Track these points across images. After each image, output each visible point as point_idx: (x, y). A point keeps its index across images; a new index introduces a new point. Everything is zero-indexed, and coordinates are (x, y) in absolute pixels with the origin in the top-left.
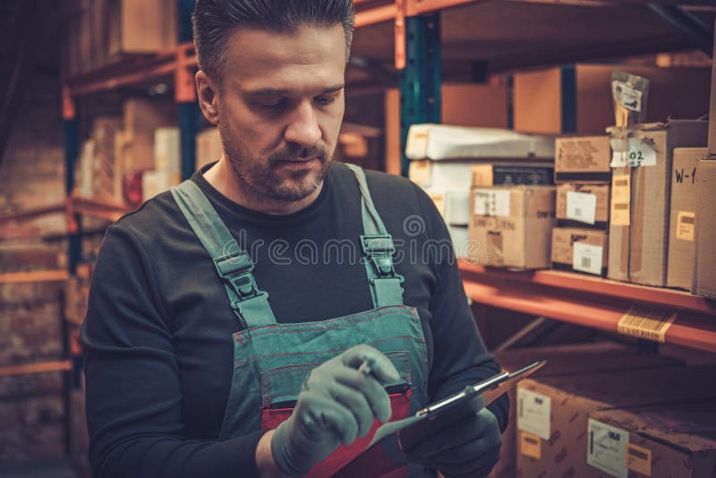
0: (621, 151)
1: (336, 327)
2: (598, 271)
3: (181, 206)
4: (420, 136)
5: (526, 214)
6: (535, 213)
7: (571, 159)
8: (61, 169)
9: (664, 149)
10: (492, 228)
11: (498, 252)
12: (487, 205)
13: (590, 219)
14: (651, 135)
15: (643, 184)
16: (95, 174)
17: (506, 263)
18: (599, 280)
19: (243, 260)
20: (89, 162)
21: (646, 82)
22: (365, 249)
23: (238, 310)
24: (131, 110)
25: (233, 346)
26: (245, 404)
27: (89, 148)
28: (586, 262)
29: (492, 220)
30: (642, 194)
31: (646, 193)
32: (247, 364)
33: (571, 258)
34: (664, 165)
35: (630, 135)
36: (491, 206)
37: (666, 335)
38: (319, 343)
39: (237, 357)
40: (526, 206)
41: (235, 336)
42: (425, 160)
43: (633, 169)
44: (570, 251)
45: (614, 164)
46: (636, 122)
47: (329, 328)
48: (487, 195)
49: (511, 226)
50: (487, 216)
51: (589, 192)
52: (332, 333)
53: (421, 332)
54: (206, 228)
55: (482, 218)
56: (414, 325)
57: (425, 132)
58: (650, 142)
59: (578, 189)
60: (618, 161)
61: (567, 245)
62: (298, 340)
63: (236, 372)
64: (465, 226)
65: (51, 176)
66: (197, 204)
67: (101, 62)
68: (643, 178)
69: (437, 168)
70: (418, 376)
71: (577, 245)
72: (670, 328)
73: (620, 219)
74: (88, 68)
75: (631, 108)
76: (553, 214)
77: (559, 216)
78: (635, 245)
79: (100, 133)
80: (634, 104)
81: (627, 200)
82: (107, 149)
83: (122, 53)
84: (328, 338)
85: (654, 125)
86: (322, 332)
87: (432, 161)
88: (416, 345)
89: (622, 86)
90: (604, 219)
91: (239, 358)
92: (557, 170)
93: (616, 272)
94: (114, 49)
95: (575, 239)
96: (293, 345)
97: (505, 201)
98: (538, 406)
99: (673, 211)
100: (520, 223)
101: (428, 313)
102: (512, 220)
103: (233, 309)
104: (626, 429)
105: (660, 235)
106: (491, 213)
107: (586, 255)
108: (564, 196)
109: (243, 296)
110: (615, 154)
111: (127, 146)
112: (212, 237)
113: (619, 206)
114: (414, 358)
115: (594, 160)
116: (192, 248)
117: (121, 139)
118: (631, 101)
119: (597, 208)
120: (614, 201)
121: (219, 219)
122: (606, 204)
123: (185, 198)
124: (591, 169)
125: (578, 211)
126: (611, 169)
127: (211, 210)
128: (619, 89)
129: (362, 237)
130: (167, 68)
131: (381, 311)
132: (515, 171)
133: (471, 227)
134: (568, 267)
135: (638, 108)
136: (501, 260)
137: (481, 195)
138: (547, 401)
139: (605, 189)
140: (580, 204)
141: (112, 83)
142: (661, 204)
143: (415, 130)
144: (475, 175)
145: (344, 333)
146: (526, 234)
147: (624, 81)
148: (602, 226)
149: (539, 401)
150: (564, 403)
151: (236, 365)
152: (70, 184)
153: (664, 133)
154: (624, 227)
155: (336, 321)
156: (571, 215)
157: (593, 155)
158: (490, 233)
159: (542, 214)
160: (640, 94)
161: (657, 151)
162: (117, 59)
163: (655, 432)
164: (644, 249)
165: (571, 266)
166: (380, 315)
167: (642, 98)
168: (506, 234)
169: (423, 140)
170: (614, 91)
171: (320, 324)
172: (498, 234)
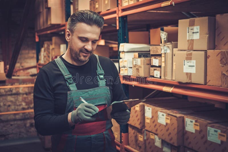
0: (163, 49)
1: (90, 91)
2: (159, 77)
3: (57, 63)
4: (122, 46)
5: (144, 64)
6: (146, 64)
7: (154, 51)
8: (35, 56)
9: (171, 49)
10: (137, 68)
11: (138, 73)
12: (136, 62)
13: (158, 65)
14: (168, 45)
15: (167, 57)
16: (45, 57)
17: (140, 76)
18: (159, 79)
19: (70, 76)
20: (43, 53)
21: (167, 34)
22: (97, 74)
23: (69, 87)
24: (54, 39)
25: (67, 94)
26: (70, 107)
27: (43, 49)
28: (157, 75)
29: (137, 66)
30: (167, 59)
31: (168, 58)
32: (70, 98)
33: (154, 74)
34: (171, 52)
35: (164, 46)
36: (137, 63)
37: (172, 91)
38: (87, 94)
39: (68, 97)
40: (144, 62)
41: (68, 92)
42: (123, 52)
43: (165, 53)
44: (153, 73)
45: (162, 52)
46: (166, 43)
47: (89, 91)
48: (136, 60)
49: (141, 67)
50: (136, 65)
51: (157, 59)
52: (89, 92)
53: (109, 92)
54: (62, 68)
55: (135, 65)
56: (108, 90)
57: (123, 45)
58: (169, 47)
59: (155, 58)
60: (163, 52)
61: (153, 71)
62: (82, 94)
63: (68, 100)
64: (131, 68)
65: (32, 58)
66: (60, 63)
67: (46, 26)
68: (167, 55)
69: (126, 53)
70: (109, 102)
71: (155, 71)
72: (173, 89)
73: (163, 65)
74: (42, 28)
75: (164, 39)
76: (150, 64)
77: (151, 65)
78: (166, 70)
79: (46, 46)
80: (165, 39)
81: (164, 61)
82: (48, 50)
83: (51, 24)
84: (89, 93)
85: (169, 43)
86: (87, 92)
87: (125, 52)
88: (108, 95)
89: (162, 34)
90: (160, 65)
91: (69, 97)
92: (151, 54)
93: (163, 77)
94: (49, 23)
95: (155, 70)
96: (81, 95)
97: (139, 61)
98: (149, 110)
99: (173, 63)
100: (143, 66)
101: (111, 88)
102: (141, 66)
103: (68, 87)
104: (165, 113)
105: (171, 68)
106: (137, 64)
107: (157, 73)
108: (152, 60)
109: (70, 84)
110: (162, 50)
111: (53, 49)
112: (64, 70)
113: (163, 62)
114: (108, 98)
115: (158, 51)
116: (59, 73)
117: (51, 47)
118: (164, 38)
119: (159, 63)
120: (162, 61)
121: (65, 67)
122: (161, 61)
123: (58, 62)
124: (157, 53)
125: (155, 63)
126: (162, 53)
127: (63, 64)
128: (162, 35)
129: (97, 71)
130: (63, 28)
131: (101, 87)
132: (144, 54)
133: (133, 68)
134: (153, 77)
135: (166, 40)
136: (139, 75)
137: (135, 60)
138: (151, 109)
139: (160, 58)
140: (155, 62)
141: (49, 32)
142: (171, 61)
143: (121, 44)
144: (134, 55)
145: (92, 92)
146: (144, 69)
147: (163, 33)
148: (160, 67)
149: (149, 109)
150: (154, 109)
151: (68, 98)
152: (38, 60)
153: (171, 45)
154: (164, 67)
155: (90, 89)
156: (154, 64)
157: (158, 50)
158: (137, 69)
159: (148, 64)
160: (166, 36)
161: (170, 49)
162: (50, 26)
163: (171, 114)
164: (168, 71)
165: (154, 76)
166: (100, 88)
167: (166, 37)
168: (140, 69)
169: (123, 47)
170: (161, 36)
171: (87, 90)
172: (138, 69)
